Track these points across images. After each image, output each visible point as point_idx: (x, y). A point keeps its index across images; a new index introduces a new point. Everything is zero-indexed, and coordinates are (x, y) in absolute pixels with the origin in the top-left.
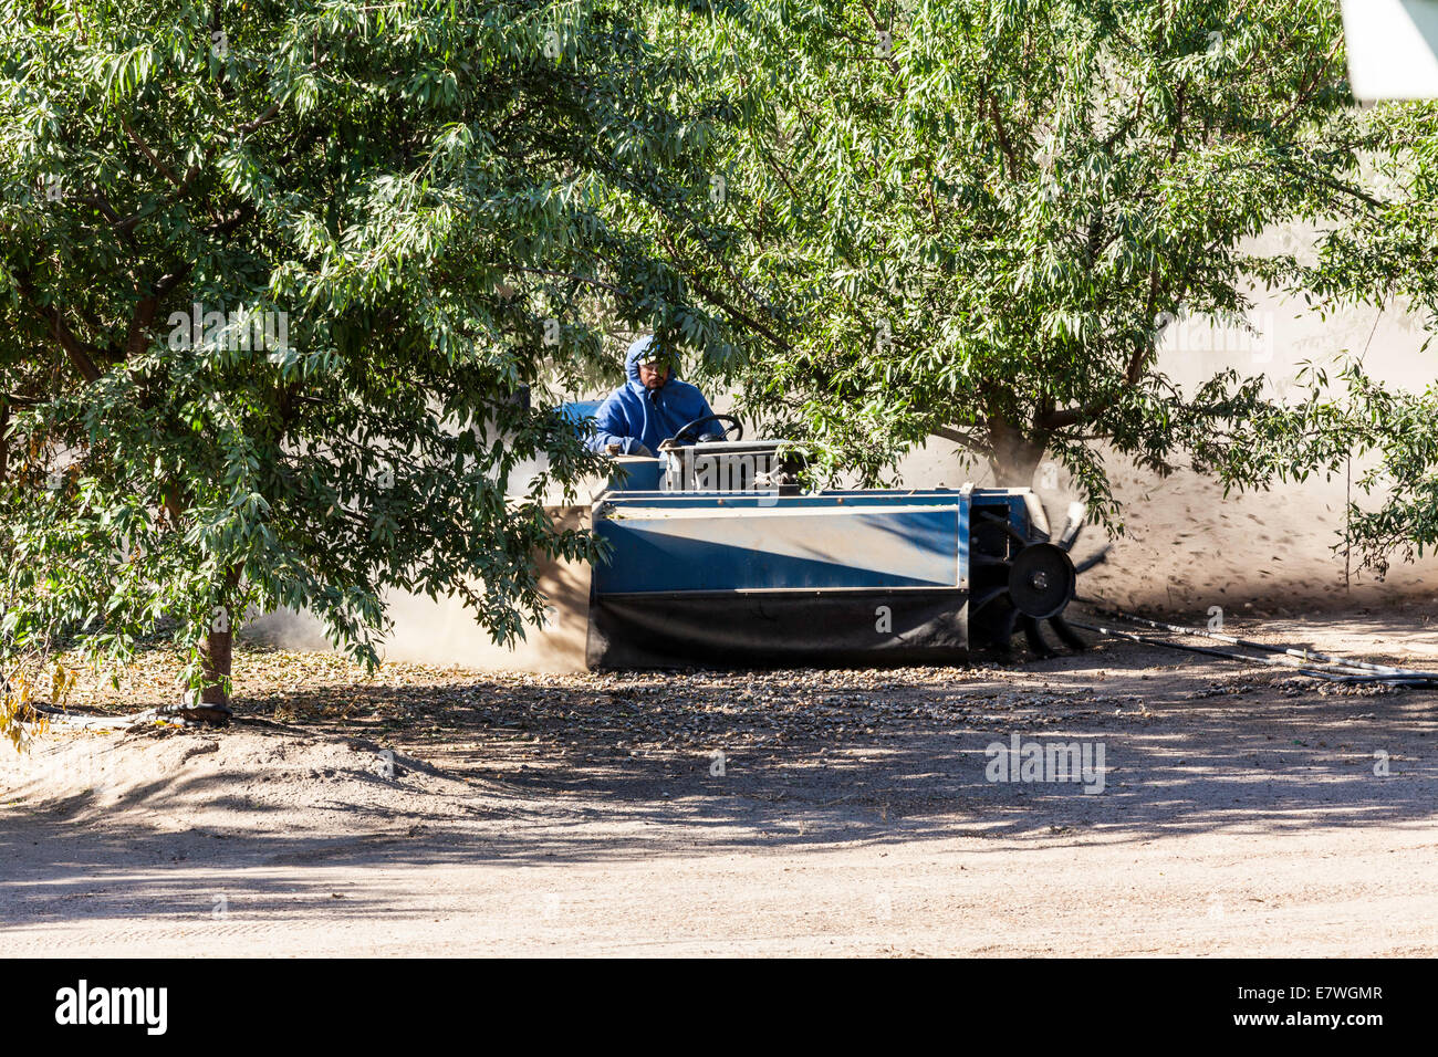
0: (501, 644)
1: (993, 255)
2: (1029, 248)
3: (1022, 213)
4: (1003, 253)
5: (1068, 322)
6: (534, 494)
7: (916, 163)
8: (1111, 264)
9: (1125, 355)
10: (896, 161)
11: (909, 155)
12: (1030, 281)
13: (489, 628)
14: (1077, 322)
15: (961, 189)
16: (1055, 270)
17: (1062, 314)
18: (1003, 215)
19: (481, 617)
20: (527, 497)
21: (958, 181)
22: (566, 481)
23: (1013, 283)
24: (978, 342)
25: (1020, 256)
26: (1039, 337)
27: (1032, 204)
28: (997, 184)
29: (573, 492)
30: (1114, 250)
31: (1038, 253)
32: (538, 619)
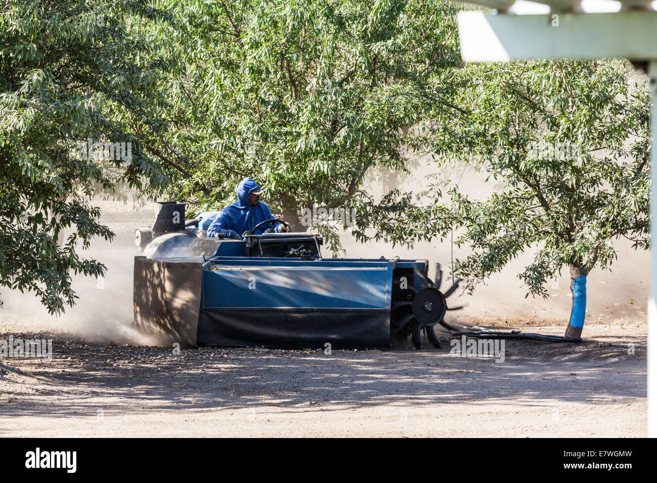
0: (52, 314)
1: (286, 134)
2: (303, 131)
3: (300, 115)
4: (291, 133)
5: (321, 166)
6: (70, 243)
7: (251, 90)
8: (341, 138)
9: (347, 182)
10: (242, 89)
11: (247, 86)
12: (303, 147)
13: (47, 306)
14: (326, 166)
15: (272, 103)
16: (315, 141)
17: (318, 162)
18: (291, 115)
19: (43, 301)
20: (67, 245)
21: (271, 99)
22: (85, 237)
23: (296, 147)
24: (278, 174)
25: (299, 135)
26: (307, 173)
27: (305, 110)
28: (288, 101)
29: (88, 243)
30: (343, 132)
31: (307, 133)
32: (71, 302)
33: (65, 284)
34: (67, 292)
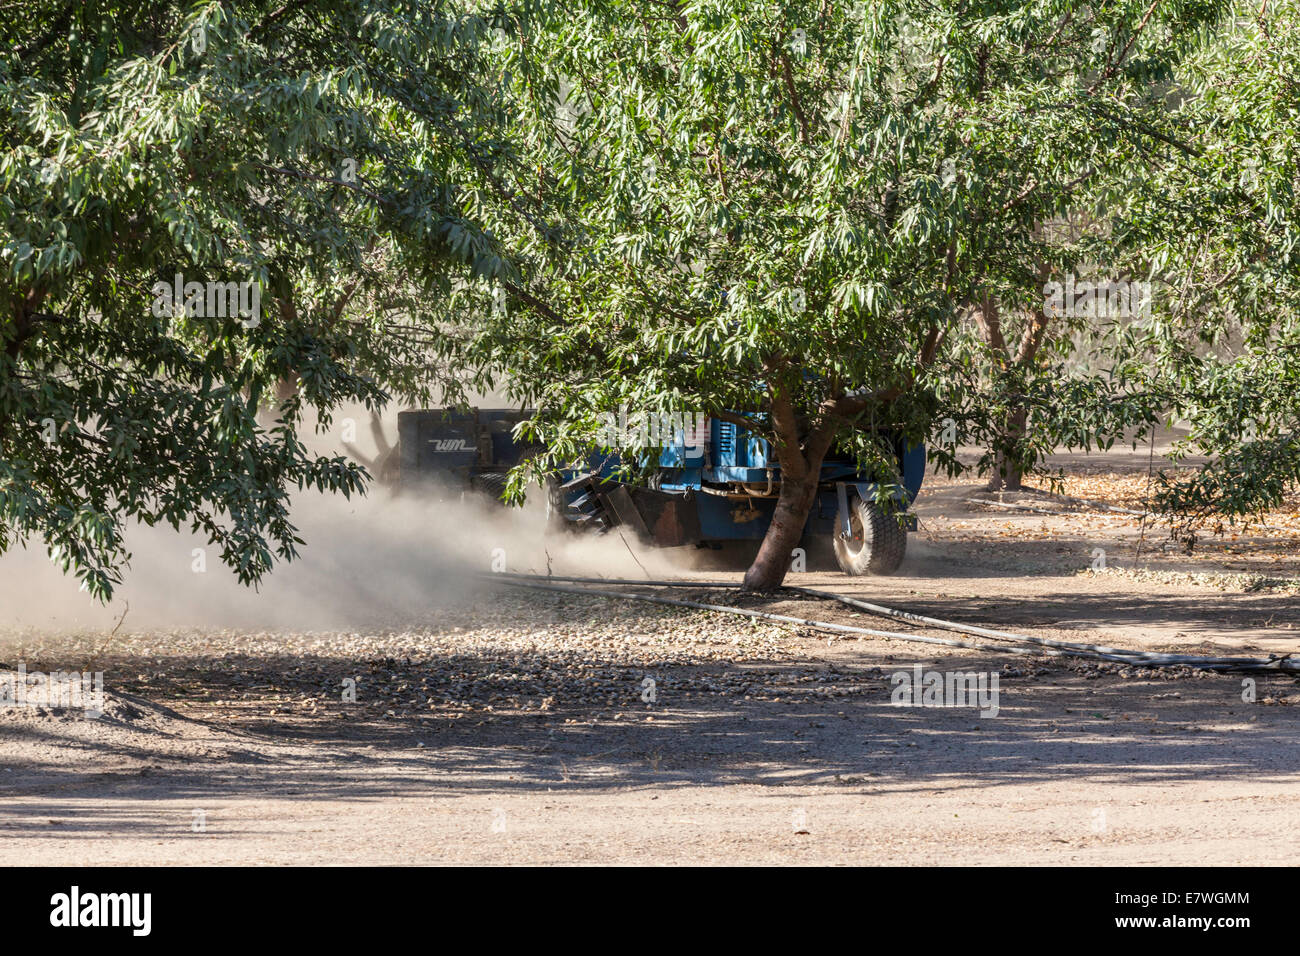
0: (248, 585)
1: (784, 222)
2: (822, 213)
3: (815, 178)
4: (792, 221)
5: (860, 292)
6: (286, 417)
7: (704, 125)
8: (906, 231)
9: (919, 338)
10: (683, 120)
11: (695, 117)
12: (822, 248)
13: (235, 567)
14: (871, 292)
15: (750, 150)
16: (848, 236)
17: (854, 285)
18: (796, 182)
19: (227, 555)
20: (279, 421)
21: (748, 142)
22: (321, 403)
23: (804, 253)
24: (765, 311)
25: (811, 223)
26: (830, 311)
27: (825, 167)
28: (788, 145)
29: (329, 418)
30: (909, 217)
31: (830, 220)
32: (287, 552)
33: (273, 508)
34: (279, 529)
